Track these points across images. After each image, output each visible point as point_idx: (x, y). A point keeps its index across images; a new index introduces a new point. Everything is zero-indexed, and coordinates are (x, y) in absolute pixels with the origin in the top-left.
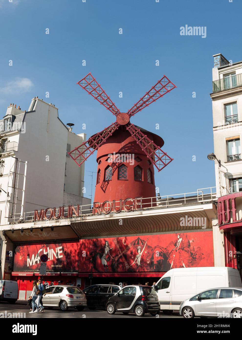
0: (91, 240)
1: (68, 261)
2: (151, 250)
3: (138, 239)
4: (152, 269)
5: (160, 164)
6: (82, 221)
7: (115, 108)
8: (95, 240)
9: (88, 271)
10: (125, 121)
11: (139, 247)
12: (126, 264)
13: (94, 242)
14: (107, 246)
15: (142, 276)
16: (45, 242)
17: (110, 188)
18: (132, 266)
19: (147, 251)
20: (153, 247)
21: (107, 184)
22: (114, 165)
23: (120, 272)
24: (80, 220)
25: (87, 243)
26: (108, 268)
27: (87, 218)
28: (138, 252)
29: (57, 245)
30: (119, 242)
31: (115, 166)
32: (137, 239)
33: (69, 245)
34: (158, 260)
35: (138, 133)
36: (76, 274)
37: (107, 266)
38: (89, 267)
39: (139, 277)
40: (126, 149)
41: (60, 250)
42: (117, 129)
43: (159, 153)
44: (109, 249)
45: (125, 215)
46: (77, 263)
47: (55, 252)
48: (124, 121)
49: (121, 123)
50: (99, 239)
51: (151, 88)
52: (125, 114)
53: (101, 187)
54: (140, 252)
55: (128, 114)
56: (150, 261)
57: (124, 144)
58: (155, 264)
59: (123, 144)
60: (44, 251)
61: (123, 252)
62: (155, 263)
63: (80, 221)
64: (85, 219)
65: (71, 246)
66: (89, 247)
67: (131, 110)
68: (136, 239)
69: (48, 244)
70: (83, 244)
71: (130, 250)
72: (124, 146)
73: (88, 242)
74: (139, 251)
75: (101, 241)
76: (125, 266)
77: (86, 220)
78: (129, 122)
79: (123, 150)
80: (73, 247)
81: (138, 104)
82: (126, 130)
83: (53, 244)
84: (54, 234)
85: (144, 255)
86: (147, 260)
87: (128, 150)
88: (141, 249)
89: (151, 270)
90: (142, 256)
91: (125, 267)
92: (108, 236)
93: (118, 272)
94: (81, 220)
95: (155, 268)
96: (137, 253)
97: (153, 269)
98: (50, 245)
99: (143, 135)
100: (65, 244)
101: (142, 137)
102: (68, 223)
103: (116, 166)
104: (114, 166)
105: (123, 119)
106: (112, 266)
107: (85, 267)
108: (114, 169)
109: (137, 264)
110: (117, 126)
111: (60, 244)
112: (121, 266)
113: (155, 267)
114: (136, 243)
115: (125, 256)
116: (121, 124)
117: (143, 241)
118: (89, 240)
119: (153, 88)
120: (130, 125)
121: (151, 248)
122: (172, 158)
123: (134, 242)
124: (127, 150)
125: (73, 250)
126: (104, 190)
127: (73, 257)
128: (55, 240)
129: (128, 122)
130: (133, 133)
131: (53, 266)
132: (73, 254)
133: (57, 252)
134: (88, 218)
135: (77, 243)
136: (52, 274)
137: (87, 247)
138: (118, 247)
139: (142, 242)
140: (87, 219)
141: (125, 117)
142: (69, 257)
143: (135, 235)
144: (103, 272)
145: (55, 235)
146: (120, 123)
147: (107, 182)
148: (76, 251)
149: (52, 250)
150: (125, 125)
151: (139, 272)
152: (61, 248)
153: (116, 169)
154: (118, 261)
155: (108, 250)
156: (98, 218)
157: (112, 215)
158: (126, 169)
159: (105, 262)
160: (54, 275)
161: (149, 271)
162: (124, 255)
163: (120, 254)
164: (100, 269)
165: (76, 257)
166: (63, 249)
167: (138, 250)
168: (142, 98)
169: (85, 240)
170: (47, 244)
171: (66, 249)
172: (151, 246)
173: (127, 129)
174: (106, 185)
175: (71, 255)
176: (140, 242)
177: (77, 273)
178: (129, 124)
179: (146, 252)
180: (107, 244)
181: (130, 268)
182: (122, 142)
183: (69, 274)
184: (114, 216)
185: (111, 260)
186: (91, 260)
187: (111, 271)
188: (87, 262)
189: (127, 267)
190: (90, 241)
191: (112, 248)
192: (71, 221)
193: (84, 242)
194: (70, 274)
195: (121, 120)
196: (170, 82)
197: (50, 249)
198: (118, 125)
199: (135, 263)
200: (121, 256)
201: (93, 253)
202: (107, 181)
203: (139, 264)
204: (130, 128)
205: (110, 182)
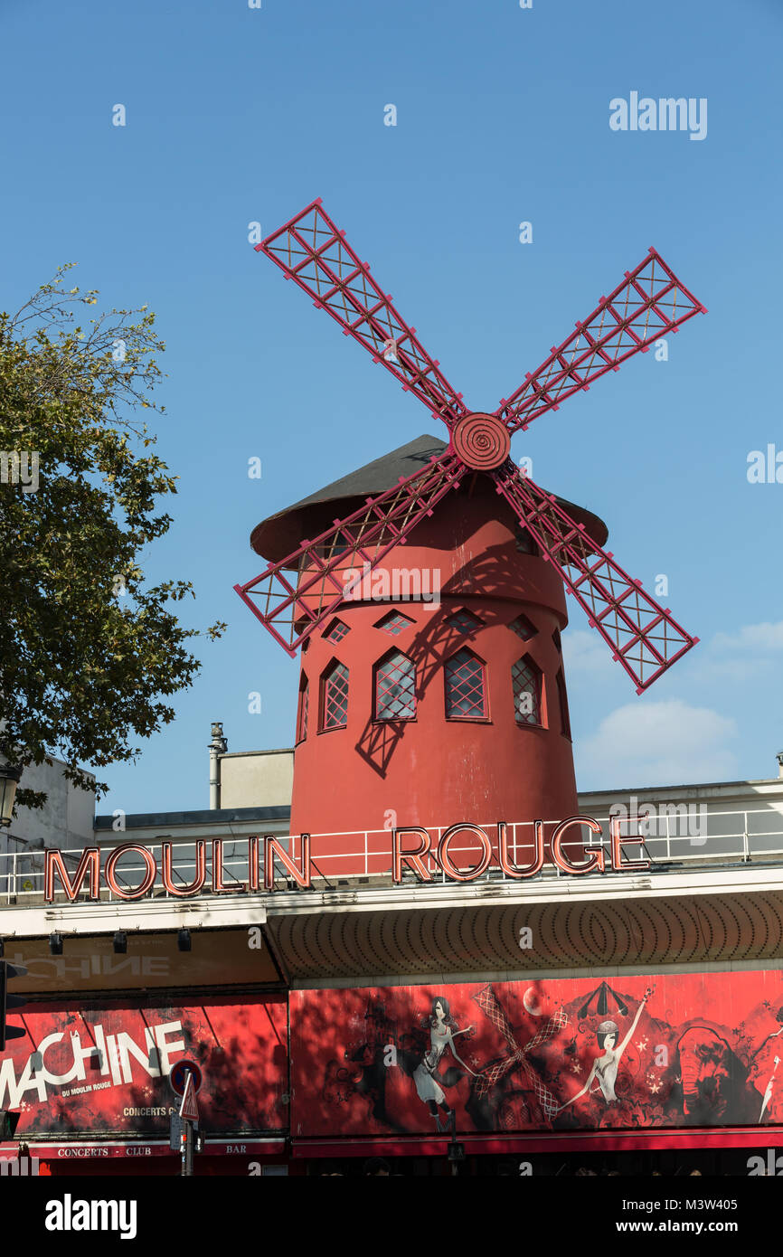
0: (355, 993)
1: (219, 1089)
2: (666, 1037)
3: (603, 990)
4: (674, 1117)
5: (644, 659)
6: (329, 909)
7: (440, 387)
8: (373, 992)
9: (344, 1130)
10: (493, 454)
11: (607, 1025)
12: (544, 1095)
13: (368, 1001)
14: (444, 1020)
15: (626, 1146)
16: (78, 998)
17: (413, 756)
18: (573, 1106)
19: (647, 1040)
20: (676, 1022)
21: (395, 739)
22: (422, 649)
23: (514, 1132)
24: (320, 902)
25: (334, 1008)
26: (449, 1113)
27: (358, 894)
28: (602, 1047)
29: (150, 1013)
30: (504, 1002)
31: (430, 655)
32: (596, 992)
33: (219, 1014)
34: (702, 1080)
35: (547, 510)
36: (276, 1144)
37: (444, 1106)
38: (349, 1115)
39: (611, 1149)
40: (478, 578)
41: (171, 1037)
42: (457, 485)
43: (638, 609)
44: (453, 1032)
45: (565, 890)
46: (272, 1098)
47: (142, 1045)
48: (488, 452)
49: (475, 462)
50: (396, 989)
51: (597, 305)
52: (489, 417)
53: (358, 748)
54: (612, 1046)
55: (499, 418)
56: (661, 1083)
57: (468, 556)
58: (685, 1093)
59: (464, 554)
60: (76, 1042)
61: (528, 1047)
62: (689, 1088)
63: (317, 910)
64: (349, 900)
65: (236, 1019)
66: (341, 1021)
67: (513, 399)
68: (594, 990)
69: (95, 1010)
70: (308, 1009)
71: (562, 1037)
72: (469, 565)
73: (336, 1000)
74: (609, 1042)
75: (408, 999)
76: (538, 1104)
77: (355, 903)
78: (509, 458)
79: (467, 583)
80: (244, 1024)
81: (542, 374)
82: (496, 493)
83: (128, 1012)
84: (153, 962)
85: (631, 1060)
86: (651, 1080)
87: (487, 585)
88: (617, 1033)
89: (670, 1120)
90: (621, 1062)
91: (541, 1108)
92: (448, 977)
93: (500, 1132)
94: (324, 905)
95: (687, 1112)
96: (596, 1048)
97: (678, 1114)
98: (110, 1012)
99: (569, 525)
100: (198, 1010)
101: (565, 531)
102: (253, 918)
103: (435, 654)
104: (424, 654)
105: (482, 440)
106: (473, 1105)
107: (326, 1115)
108: (426, 667)
109: (599, 1098)
110: (452, 474)
111: (170, 1011)
112: (517, 1105)
113: (689, 1109)
114: (590, 1007)
115: (540, 1064)
116: (474, 468)
117: (628, 997)
118: (341, 991)
119: (606, 303)
120: (512, 473)
121: (667, 1030)
122: (693, 637)
123: (584, 1004)
124: (485, 582)
125: (245, 1036)
126: (380, 765)
127: (251, 1067)
128: (140, 989)
129: (506, 456)
130: (528, 511)
131: (131, 1111)
132: (246, 1058)
133: (150, 1045)
134: (363, 896)
135: (268, 1005)
136: (137, 1147)
137: (334, 1024)
138: (499, 1022)
139: (621, 1005)
140: (359, 900)
141: (494, 434)
142: (225, 1069)
143: (584, 971)
144: (422, 1135)
145: (152, 970)
146: (468, 458)
147: (394, 728)
148: (262, 1042)
149: (123, 1037)
150: (493, 470)
151: (609, 1129)
152: (176, 1026)
153: (435, 668)
154: (501, 1083)
155: (449, 1035)
156: (417, 897)
157: (495, 889)
158: (479, 673)
159: (433, 1089)
160: (148, 1152)
161: (658, 1123)
162: (530, 1057)
163: (511, 1053)
164: (411, 1122)
165: (263, 1069)
166: (187, 1034)
167: (602, 1038)
168: (561, 350)
169: (320, 994)
170: (87, 1010)
171: (202, 1034)
172: (666, 1021)
173: (499, 490)
174: (385, 743)
175: (234, 1060)
176: (611, 1002)
177: (281, 1140)
178: (508, 468)
179: (642, 1046)
180: (440, 1012)
181: (562, 1113)
182: (459, 545)
183: (234, 1145)
184: (506, 892)
185: (465, 1081)
186: (358, 1080)
187: (467, 1128)
188: (333, 1090)
189: (551, 1109)
190: (348, 996)
191: (468, 1029)
192: (267, 909)
193: (315, 1000)
194: (239, 1145)
195: (471, 446)
196: (675, 282)
197: (107, 1033)
198: (456, 470)
199: (588, 1092)
200: (517, 1065)
201: (367, 1052)
202: (390, 722)
203: (610, 1095)
204: (510, 488)
205: (408, 728)
